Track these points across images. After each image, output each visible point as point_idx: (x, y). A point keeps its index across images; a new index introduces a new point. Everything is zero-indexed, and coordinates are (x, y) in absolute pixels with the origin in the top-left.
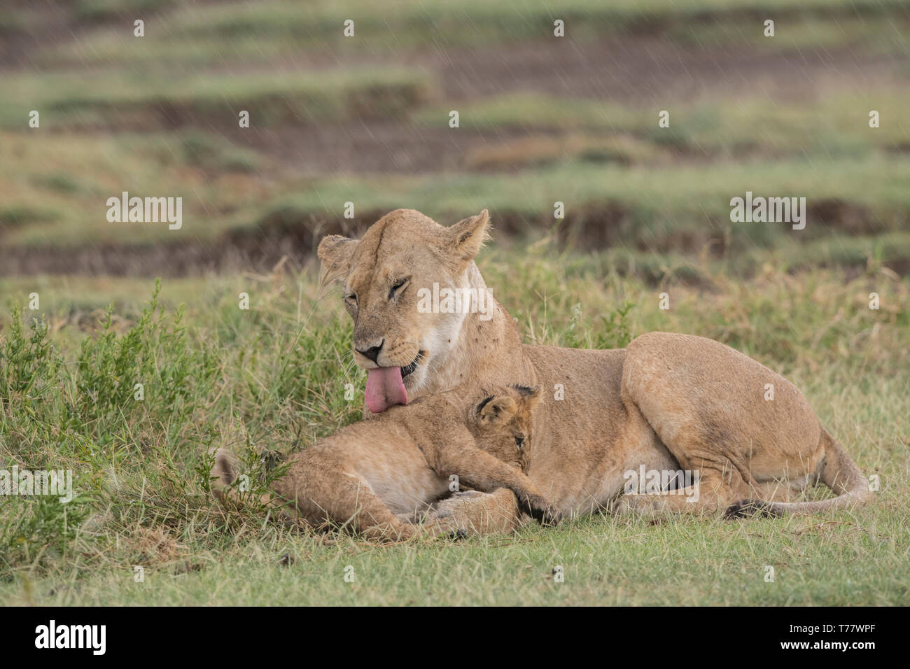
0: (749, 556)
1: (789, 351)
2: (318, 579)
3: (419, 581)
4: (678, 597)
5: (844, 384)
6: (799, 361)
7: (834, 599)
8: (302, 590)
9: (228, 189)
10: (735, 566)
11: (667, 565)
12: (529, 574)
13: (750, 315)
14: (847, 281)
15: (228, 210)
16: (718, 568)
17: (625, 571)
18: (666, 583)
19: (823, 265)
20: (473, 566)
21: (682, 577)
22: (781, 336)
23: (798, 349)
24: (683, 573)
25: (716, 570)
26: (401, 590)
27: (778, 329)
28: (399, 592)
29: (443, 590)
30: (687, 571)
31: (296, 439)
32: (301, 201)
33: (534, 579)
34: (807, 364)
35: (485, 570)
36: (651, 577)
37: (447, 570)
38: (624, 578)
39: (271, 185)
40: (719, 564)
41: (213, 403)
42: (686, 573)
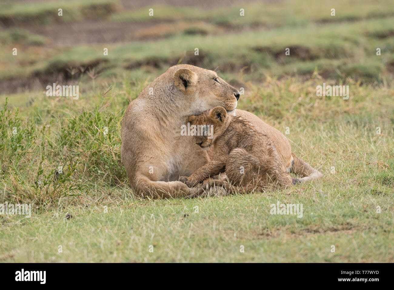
0: (268, 205)
1: (280, 114)
2: (83, 224)
3: (127, 223)
4: (239, 224)
5: (305, 127)
6: (285, 118)
7: (306, 221)
8: (77, 229)
9: (32, 54)
10: (263, 209)
11: (233, 210)
12: (174, 217)
13: (263, 99)
14: (303, 82)
15: (32, 63)
16: (256, 210)
17: (215, 214)
18: (233, 218)
19: (293, 75)
20: (150, 216)
21: (240, 215)
22: (276, 108)
23: (284, 113)
24: (240, 214)
25: (255, 212)
26: (119, 227)
27: (275, 105)
28: (118, 228)
29: (137, 226)
30: (242, 212)
31: (70, 163)
32: (64, 58)
33: (177, 219)
34: (288, 119)
35: (155, 217)
36: (227, 216)
37: (139, 218)
38: (215, 217)
39: (50, 50)
40: (256, 209)
41: (33, 150)
42: (242, 214)
